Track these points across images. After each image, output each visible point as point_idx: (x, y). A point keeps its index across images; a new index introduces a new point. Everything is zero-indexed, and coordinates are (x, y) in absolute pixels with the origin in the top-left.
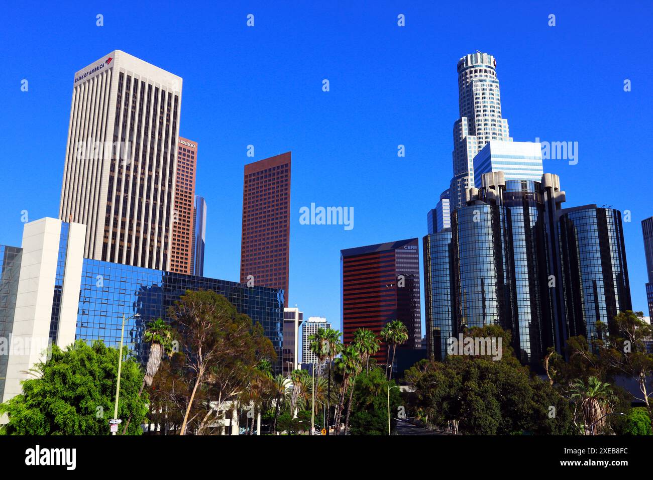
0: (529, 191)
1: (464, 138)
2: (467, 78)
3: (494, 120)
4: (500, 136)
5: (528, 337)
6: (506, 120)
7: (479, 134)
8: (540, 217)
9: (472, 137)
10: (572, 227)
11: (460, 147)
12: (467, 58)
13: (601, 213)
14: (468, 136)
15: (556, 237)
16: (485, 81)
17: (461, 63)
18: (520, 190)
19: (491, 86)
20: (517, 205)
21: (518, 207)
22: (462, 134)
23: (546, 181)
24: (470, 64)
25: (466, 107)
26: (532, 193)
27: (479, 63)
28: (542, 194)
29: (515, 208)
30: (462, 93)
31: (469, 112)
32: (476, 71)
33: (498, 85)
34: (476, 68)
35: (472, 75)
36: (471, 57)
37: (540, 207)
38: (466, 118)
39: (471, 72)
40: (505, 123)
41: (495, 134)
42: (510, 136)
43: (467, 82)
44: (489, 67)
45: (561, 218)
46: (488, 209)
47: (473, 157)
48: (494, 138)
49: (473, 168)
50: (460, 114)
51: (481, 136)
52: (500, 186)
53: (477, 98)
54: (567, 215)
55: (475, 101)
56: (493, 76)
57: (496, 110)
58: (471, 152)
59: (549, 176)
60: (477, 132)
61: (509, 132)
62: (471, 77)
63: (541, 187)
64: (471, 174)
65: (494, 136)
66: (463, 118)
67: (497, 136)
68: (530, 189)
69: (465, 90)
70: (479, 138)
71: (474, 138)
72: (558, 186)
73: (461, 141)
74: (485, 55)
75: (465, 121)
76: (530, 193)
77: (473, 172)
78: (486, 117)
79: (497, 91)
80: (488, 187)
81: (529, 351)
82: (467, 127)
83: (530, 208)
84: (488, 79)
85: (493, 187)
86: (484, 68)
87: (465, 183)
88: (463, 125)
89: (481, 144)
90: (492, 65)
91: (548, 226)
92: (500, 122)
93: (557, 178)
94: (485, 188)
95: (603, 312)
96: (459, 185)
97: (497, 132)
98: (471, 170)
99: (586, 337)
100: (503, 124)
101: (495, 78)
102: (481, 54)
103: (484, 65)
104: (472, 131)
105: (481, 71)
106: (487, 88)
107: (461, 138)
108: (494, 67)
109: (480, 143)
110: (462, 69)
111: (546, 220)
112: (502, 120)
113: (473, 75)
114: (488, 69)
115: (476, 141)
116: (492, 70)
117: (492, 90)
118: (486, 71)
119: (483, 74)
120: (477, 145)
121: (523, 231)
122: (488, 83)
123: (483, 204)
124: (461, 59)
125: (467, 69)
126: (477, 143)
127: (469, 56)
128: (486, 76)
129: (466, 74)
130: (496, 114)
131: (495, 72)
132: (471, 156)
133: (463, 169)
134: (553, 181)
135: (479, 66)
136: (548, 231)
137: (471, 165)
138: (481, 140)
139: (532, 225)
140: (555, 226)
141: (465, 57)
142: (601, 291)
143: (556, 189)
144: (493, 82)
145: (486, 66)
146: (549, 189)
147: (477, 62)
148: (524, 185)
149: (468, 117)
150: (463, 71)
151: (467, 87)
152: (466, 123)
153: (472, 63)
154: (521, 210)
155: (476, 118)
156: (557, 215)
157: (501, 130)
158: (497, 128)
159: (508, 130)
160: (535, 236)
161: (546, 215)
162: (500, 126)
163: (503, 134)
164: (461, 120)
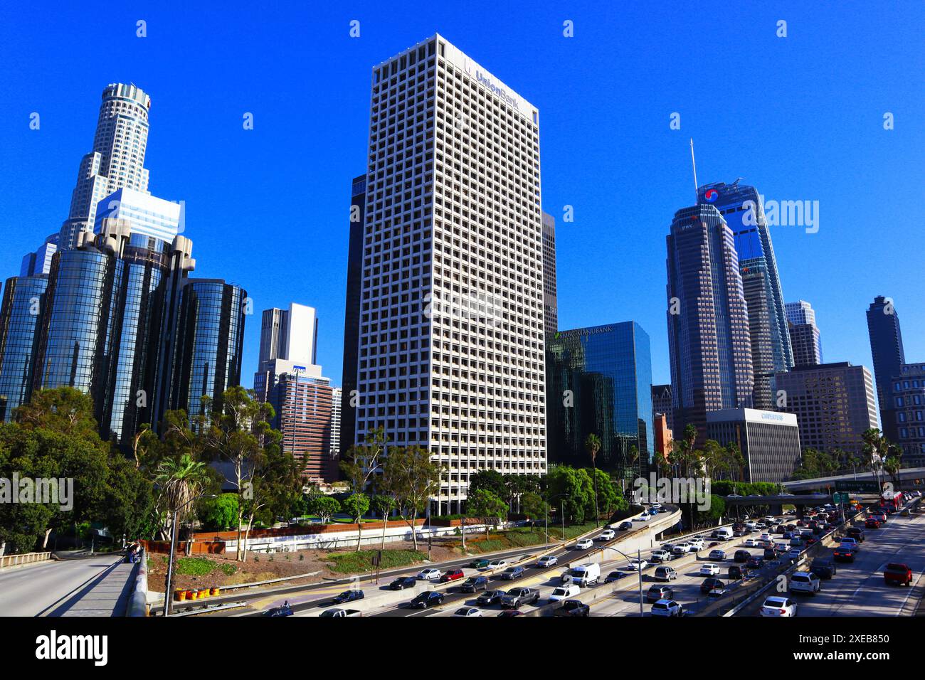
0: (155, 250)
1: (91, 176)
2: (112, 110)
3: (133, 167)
4: (137, 187)
5: (122, 415)
6: (148, 171)
7: (112, 177)
8: (163, 283)
9: (102, 178)
10: (196, 299)
11: (86, 186)
12: (117, 87)
13: (228, 290)
14: (97, 176)
15: (176, 306)
16: (133, 119)
17: (109, 90)
18: (146, 247)
19: (139, 127)
20: (139, 262)
21: (140, 266)
22: (90, 171)
23: (178, 243)
24: (119, 95)
25: (103, 142)
26: (159, 254)
27: (131, 98)
28: (170, 257)
29: (136, 265)
30: (101, 124)
31: (105, 149)
32: (124, 105)
33: (147, 129)
34: (126, 102)
35: (118, 108)
36: (123, 87)
37: (165, 272)
38: (100, 154)
39: (118, 104)
40: (145, 174)
41: (131, 182)
42: (148, 190)
43: (111, 114)
44: (141, 106)
45: (186, 287)
46: (103, 259)
47: (99, 201)
48: (129, 186)
49: (95, 213)
50: (94, 147)
51: (113, 180)
52: (123, 237)
53: (119, 136)
54: (192, 285)
55: (116, 138)
56: (143, 117)
57: (138, 156)
58: (96, 194)
59: (182, 239)
60: (110, 174)
61: (149, 185)
62: (117, 110)
63: (170, 250)
64: (92, 221)
65: (129, 184)
66: (96, 153)
67: (133, 186)
68: (157, 248)
69: (106, 122)
70: (111, 182)
71: (105, 180)
72: (190, 253)
73: (87, 178)
74: (140, 92)
75: (97, 158)
76: (157, 253)
77: (94, 219)
78: (125, 161)
79: (144, 135)
80: (107, 235)
81: (120, 432)
82: (98, 165)
83: (153, 269)
84: (137, 119)
85: (114, 236)
86: (135, 105)
87: (82, 229)
88: (94, 161)
89: (111, 190)
90: (146, 106)
91: (169, 294)
92: (140, 170)
93: (190, 243)
94: (104, 235)
95: (211, 386)
96: (73, 229)
97: (134, 181)
98: (92, 215)
99: (187, 412)
100: (142, 175)
101: (146, 121)
102: (136, 88)
103: (136, 102)
104: (104, 171)
105: (130, 107)
106: (134, 128)
107: (88, 176)
108: (147, 109)
109: (111, 187)
110: (107, 97)
111: (169, 286)
112: (143, 170)
113: (120, 108)
114: (140, 108)
115: (107, 184)
116: (144, 111)
117: (138, 132)
118: (136, 110)
119: (133, 111)
120: (106, 189)
121: (140, 293)
122: (136, 123)
123: (98, 252)
124: (110, 85)
125: (115, 99)
126: (106, 186)
127: (120, 85)
128: (136, 115)
129: (112, 104)
130: (137, 160)
131: (147, 115)
132: (95, 200)
133: (82, 212)
134: (185, 245)
135: (130, 101)
136: (168, 300)
137: (93, 210)
138: (112, 185)
139: (152, 288)
140: (177, 295)
141: (114, 85)
142: (212, 371)
143: (186, 255)
144: (143, 124)
145: (138, 104)
146: (179, 253)
147: (128, 95)
148: (152, 242)
149: (103, 154)
150: (109, 99)
151: (110, 119)
152: (99, 160)
153: (122, 94)
154: (142, 270)
155: (112, 159)
156: (182, 282)
157: (139, 180)
158: (135, 176)
159: (147, 182)
160: (152, 303)
161: (170, 280)
162: (139, 175)
163: (141, 184)
164: (93, 155)
